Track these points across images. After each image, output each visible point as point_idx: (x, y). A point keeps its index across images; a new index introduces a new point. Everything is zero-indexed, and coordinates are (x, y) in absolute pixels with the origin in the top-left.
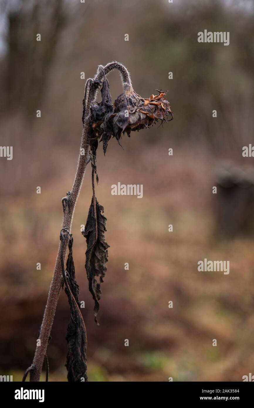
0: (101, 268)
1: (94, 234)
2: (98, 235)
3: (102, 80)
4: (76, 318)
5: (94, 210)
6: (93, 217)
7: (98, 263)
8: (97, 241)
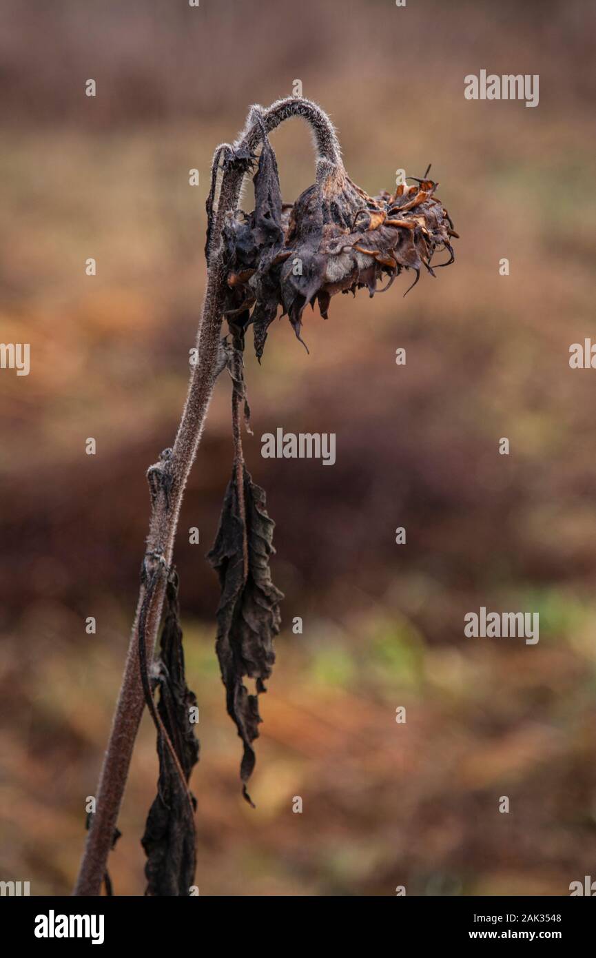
0: (260, 654)
1: (237, 564)
2: (250, 565)
3: (258, 150)
4: (172, 795)
5: (237, 499)
6: (234, 518)
7: (250, 640)
8: (247, 583)
